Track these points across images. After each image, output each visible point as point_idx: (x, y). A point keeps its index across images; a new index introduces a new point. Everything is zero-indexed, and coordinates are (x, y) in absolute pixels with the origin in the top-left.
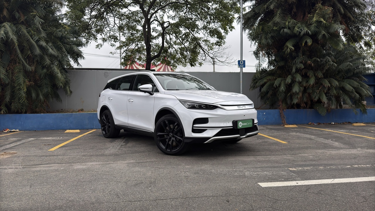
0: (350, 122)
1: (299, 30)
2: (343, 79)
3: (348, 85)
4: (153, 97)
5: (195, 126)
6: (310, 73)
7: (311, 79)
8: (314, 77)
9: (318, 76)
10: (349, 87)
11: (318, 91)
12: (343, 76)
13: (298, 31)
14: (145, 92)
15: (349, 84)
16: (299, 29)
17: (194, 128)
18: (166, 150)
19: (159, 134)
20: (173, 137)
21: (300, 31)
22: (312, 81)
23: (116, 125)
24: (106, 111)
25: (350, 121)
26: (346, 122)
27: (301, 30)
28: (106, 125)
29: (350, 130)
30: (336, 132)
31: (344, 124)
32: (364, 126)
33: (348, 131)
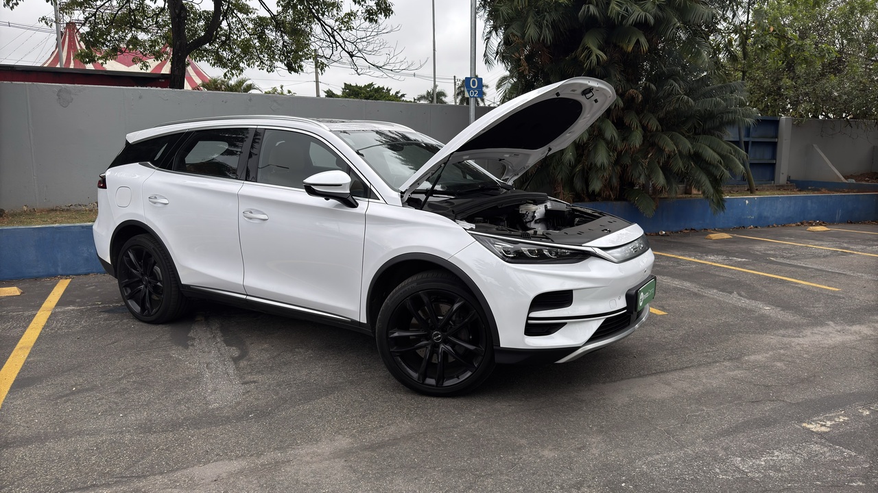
0: (694, 230)
1: (622, 11)
2: (696, 134)
3: (708, 149)
4: (358, 215)
5: (533, 315)
6: (632, 120)
7: (635, 133)
8: (640, 129)
9: (649, 127)
10: (710, 155)
11: (645, 162)
12: (695, 128)
13: (619, 14)
14: (327, 196)
15: (709, 147)
16: (621, 8)
17: (530, 322)
18: (423, 383)
19: (396, 334)
20: (445, 341)
21: (624, 13)
22: (637, 139)
23: (188, 287)
24: (140, 239)
25: (694, 225)
26: (686, 230)
27: (627, 10)
28: (140, 282)
29: (728, 256)
30: (712, 265)
31: (687, 235)
32: (734, 242)
33: (725, 257)
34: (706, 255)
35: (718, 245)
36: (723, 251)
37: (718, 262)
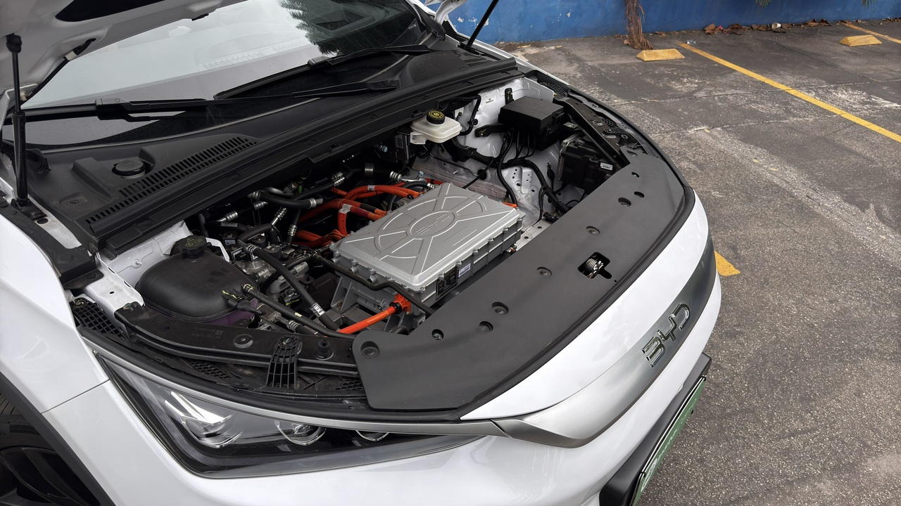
0: (826, 22)
29: (870, 94)
30: (841, 119)
31: (812, 33)
32: (883, 55)
33: (863, 96)
34: (835, 88)
35: (858, 60)
36: (863, 78)
37: (852, 111)
